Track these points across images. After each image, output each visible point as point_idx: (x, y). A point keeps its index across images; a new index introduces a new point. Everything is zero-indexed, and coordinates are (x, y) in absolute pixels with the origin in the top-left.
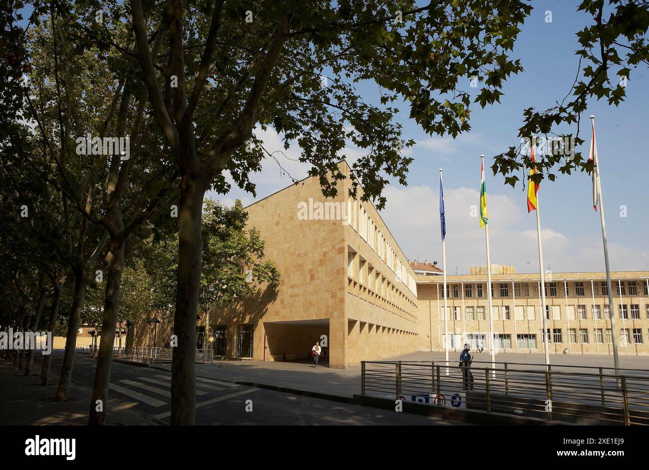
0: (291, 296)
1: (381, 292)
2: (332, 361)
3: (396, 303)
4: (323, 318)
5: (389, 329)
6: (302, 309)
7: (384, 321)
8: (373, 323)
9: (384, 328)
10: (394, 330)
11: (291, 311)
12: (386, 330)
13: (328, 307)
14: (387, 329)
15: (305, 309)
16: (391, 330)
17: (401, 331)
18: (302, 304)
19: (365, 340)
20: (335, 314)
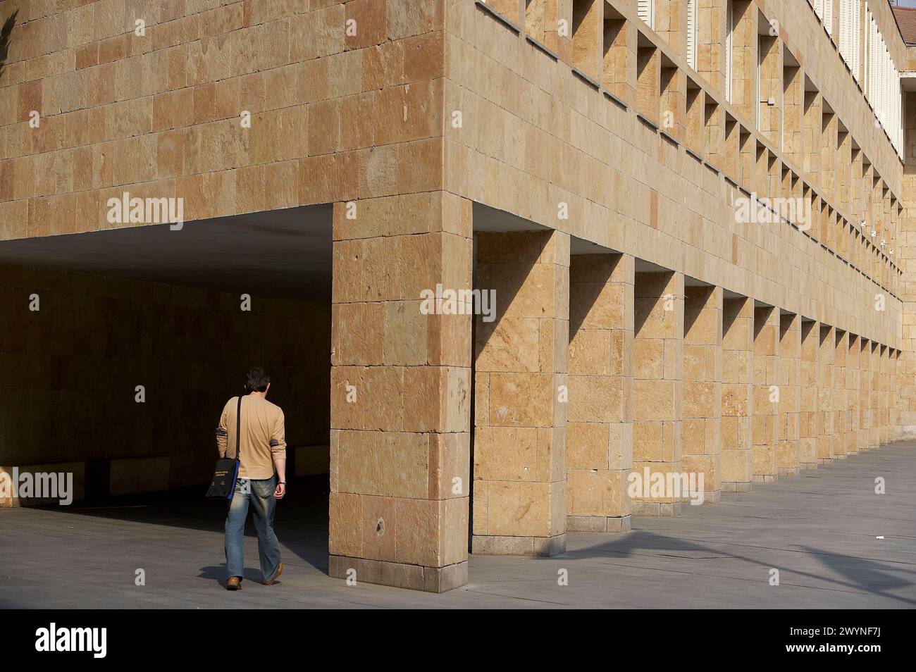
0: (85, 59)
1: (719, 75)
2: (339, 536)
3: (804, 168)
4: (287, 200)
5: (762, 312)
6: (150, 142)
7: (735, 261)
8: (664, 263)
9: (733, 304)
10: (787, 318)
11: (84, 162)
12: (746, 317)
13: (322, 114)
14: (748, 310)
15: (169, 144)
16: (774, 320)
17: (825, 329)
18: (149, 112)
19: (606, 371)
20: (377, 166)
